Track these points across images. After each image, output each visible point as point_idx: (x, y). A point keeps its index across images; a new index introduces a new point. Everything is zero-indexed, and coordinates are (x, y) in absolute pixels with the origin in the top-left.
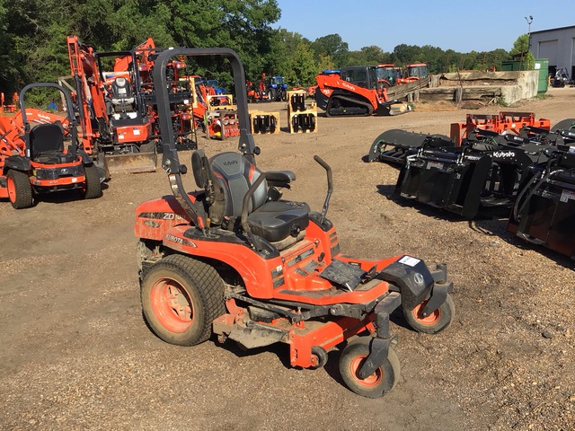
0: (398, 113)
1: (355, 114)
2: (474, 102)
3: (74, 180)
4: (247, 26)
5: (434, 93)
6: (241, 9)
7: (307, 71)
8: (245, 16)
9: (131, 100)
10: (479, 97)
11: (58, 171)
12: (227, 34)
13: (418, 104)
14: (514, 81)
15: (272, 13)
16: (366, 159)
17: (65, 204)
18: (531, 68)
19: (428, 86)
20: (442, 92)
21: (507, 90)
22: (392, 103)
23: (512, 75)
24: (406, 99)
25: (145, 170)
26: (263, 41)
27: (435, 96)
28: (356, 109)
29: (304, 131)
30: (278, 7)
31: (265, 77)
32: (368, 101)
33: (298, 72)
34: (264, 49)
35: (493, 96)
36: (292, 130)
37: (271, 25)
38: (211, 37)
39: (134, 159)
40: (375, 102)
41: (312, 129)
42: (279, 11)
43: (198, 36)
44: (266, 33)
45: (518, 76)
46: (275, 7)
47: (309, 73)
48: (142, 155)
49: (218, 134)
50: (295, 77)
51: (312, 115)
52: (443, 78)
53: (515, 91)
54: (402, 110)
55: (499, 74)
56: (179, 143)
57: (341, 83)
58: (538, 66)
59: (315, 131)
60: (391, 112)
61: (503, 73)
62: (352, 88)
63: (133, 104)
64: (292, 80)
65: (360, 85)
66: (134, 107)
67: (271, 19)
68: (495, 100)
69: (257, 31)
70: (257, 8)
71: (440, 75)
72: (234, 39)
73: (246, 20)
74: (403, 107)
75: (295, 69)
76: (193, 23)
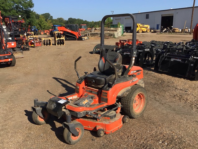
0: (85, 40)
1: (71, 40)
2: (106, 37)
3: (10, 60)
4: (22, 8)
5: (94, 34)
6: (20, 3)
7: (43, 25)
8: (21, 5)
9: (9, 33)
10: (108, 35)
11: (4, 56)
12: (15, 11)
13: (90, 37)
14: (116, 31)
15: (31, 5)
16: (91, 53)
17: (5, 68)
18: (120, 27)
19: (91, 31)
20: (97, 34)
21: (116, 33)
22: (82, 36)
23: (116, 29)
24: (86, 35)
25: (20, 57)
26: (28, 14)
27: (95, 35)
28: (71, 38)
29: (61, 45)
30: (33, 3)
31: (30, 26)
32: (75, 36)
33: (40, 25)
34: (28, 17)
35: (112, 35)
36: (57, 44)
37: (31, 9)
38: (9, 12)
39: (16, 53)
40: (78, 36)
41: (63, 44)
42: (33, 4)
43: (4, 11)
44: (29, 11)
45: (117, 29)
46: (32, 3)
47: (44, 26)
48: (19, 52)
49: (33, 45)
50: (39, 27)
51: (63, 40)
52: (95, 29)
53: (117, 34)
54: (86, 39)
55: (112, 29)
56: (22, 48)
57: (66, 30)
58: (121, 26)
59: (64, 45)
60: (83, 39)
61: (113, 28)
62: (70, 31)
63: (10, 35)
64: (38, 28)
65: (72, 30)
66: (10, 36)
67: (31, 7)
68: (112, 36)
69: (25, 10)
70: (25, 3)
71: (95, 28)
72: (18, 13)
73: (22, 7)
74: (86, 38)
75: (39, 24)
76: (2, 7)
